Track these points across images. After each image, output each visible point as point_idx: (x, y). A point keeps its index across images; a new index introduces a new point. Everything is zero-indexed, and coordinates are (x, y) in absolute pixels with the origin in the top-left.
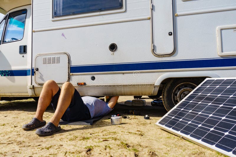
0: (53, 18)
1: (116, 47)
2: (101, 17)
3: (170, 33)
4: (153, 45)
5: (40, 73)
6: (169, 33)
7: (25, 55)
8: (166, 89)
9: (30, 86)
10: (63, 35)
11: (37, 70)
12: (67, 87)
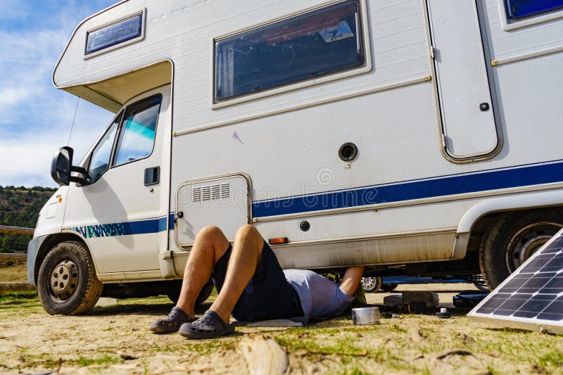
0: (214, 103)
1: (355, 151)
2: (318, 88)
3: (484, 106)
4: (445, 137)
5: (188, 224)
6: (481, 105)
7: (155, 187)
8: (489, 243)
9: (166, 253)
10: (235, 136)
11: (181, 215)
12: (246, 233)
